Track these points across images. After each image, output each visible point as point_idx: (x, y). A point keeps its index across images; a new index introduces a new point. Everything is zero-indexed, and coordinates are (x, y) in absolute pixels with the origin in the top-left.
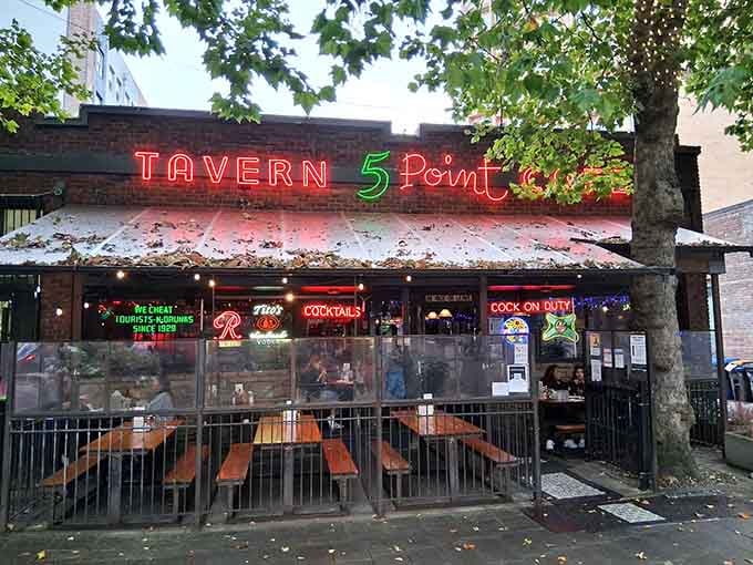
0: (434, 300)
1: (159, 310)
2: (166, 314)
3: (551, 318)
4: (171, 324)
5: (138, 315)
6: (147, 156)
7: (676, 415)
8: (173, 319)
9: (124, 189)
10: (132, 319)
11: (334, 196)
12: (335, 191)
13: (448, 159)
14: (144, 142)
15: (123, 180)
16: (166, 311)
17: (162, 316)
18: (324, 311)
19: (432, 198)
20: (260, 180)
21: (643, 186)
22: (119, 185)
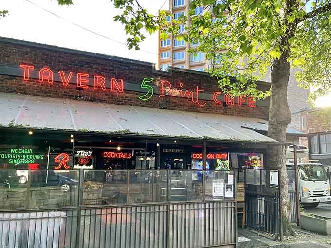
0: (167, 151)
1: (24, 151)
2: (28, 154)
3: (219, 162)
4: (31, 159)
5: (13, 154)
6: (27, 68)
7: (285, 207)
8: (32, 156)
9: (12, 84)
10: (9, 156)
11: (126, 97)
12: (127, 95)
13: (181, 84)
14: (26, 60)
15: (11, 79)
16: (28, 152)
17: (26, 155)
18: (113, 155)
19: (173, 103)
20: (89, 86)
21: (275, 106)
22: (9, 82)
